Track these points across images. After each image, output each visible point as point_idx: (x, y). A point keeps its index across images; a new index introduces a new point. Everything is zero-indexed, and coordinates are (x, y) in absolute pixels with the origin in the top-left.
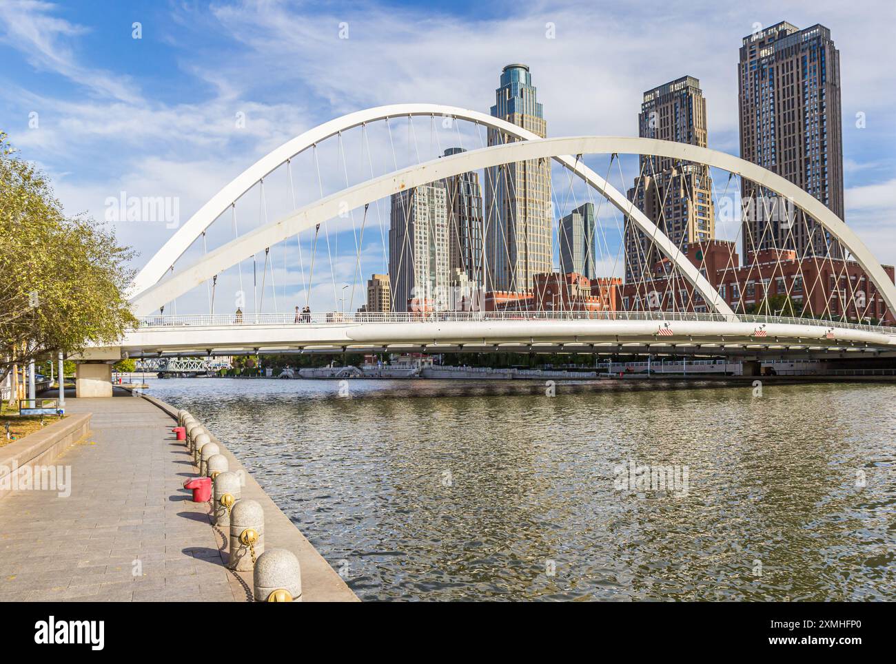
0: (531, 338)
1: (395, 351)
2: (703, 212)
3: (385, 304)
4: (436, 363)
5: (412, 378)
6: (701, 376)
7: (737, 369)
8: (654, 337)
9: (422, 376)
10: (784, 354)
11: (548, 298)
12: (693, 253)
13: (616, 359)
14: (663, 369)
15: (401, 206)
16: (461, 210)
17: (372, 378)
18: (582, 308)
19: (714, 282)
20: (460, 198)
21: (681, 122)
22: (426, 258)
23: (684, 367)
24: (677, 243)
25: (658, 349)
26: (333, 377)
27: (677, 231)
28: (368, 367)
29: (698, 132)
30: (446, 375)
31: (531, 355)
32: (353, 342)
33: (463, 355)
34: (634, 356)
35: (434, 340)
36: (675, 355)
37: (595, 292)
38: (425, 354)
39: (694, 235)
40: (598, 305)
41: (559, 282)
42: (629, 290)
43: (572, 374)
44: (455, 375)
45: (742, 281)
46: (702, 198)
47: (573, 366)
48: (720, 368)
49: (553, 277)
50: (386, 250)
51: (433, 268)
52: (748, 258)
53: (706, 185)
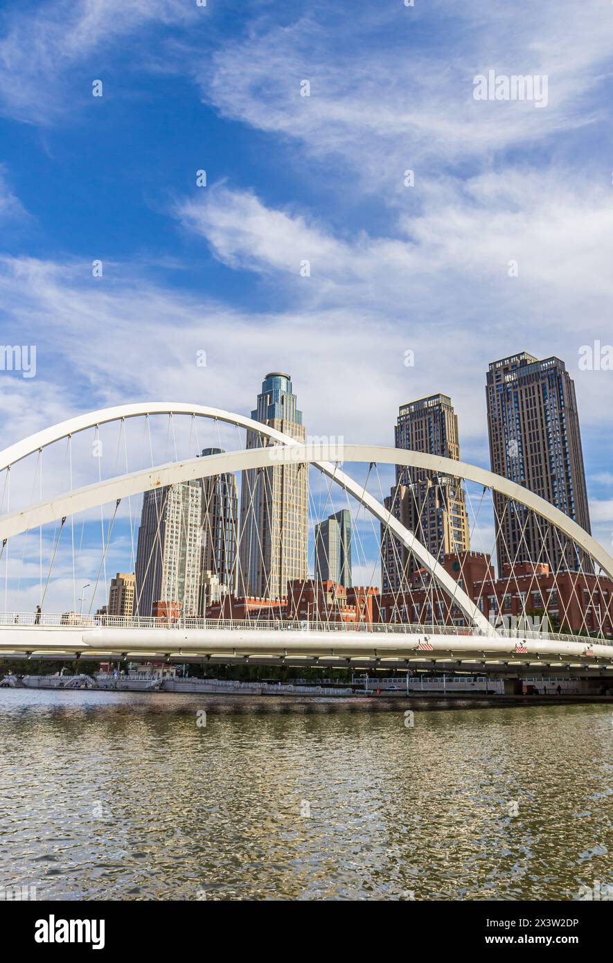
0: (284, 649)
1: (135, 660)
2: (458, 523)
3: (128, 606)
4: (180, 674)
5: (151, 690)
6: (463, 695)
7: (499, 687)
8: (414, 651)
9: (163, 689)
10: (546, 671)
11: (303, 606)
12: (451, 564)
13: (373, 675)
14: (422, 686)
15: (154, 503)
16: (215, 511)
17: (106, 689)
18: (338, 619)
19: (473, 594)
20: (216, 499)
21: (435, 436)
22: (177, 558)
23: (443, 685)
24: (434, 553)
25: (417, 665)
26: (61, 687)
27: (434, 542)
28: (102, 676)
29: (451, 446)
30: (189, 688)
31: (283, 668)
32: (90, 648)
33: (209, 667)
34: (392, 672)
35: (180, 649)
36: (435, 671)
37: (351, 601)
38: (168, 664)
39: (450, 544)
40: (353, 615)
41: (315, 590)
42: (386, 601)
43: (326, 690)
44: (200, 688)
45: (500, 593)
46: (457, 509)
47: (327, 681)
48: (481, 685)
49: (309, 584)
50: (133, 543)
51: (182, 570)
52: (504, 571)
53: (460, 497)
